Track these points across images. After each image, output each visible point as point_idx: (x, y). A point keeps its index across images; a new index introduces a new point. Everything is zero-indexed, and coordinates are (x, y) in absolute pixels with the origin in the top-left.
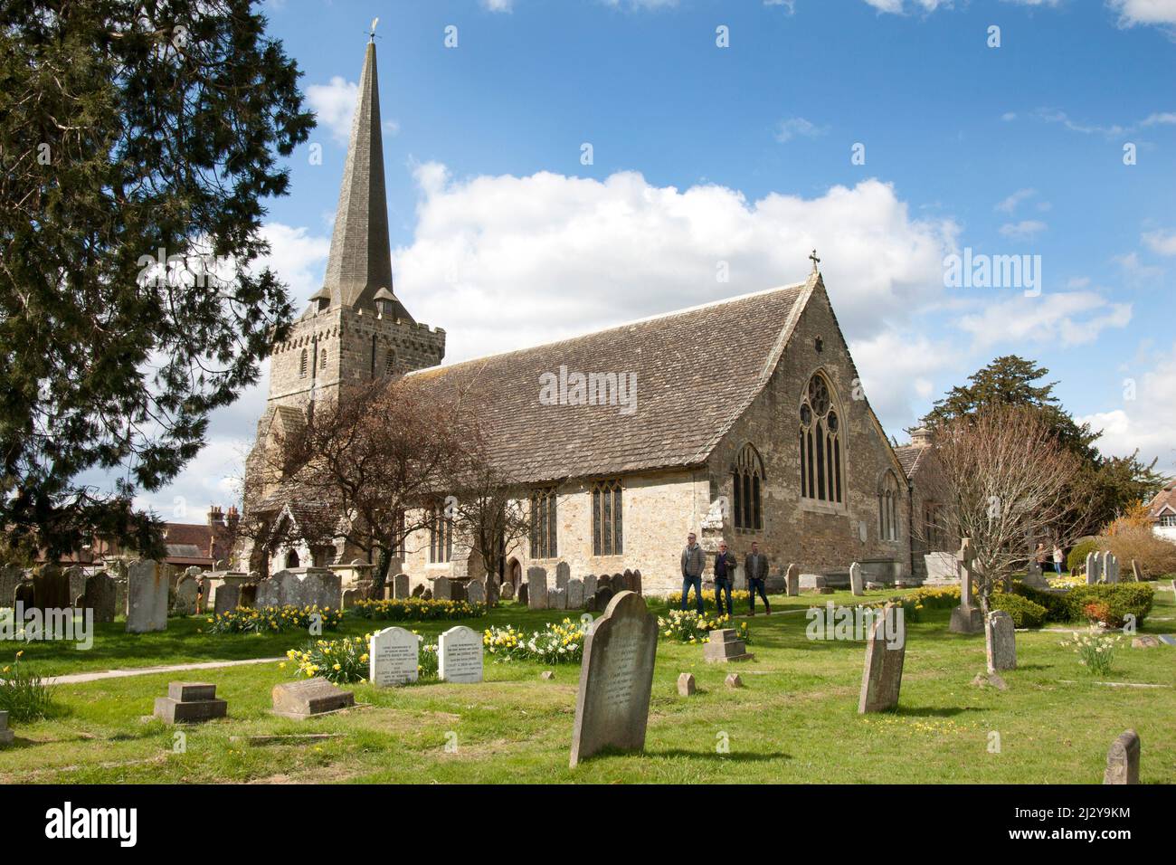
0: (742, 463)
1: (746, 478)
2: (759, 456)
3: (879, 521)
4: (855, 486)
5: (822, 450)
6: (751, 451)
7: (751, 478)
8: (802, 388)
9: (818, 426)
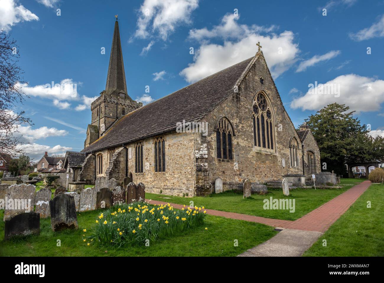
0: (221, 127)
1: (224, 134)
2: (231, 124)
3: (290, 158)
4: (279, 143)
5: (264, 126)
6: (226, 121)
7: (227, 134)
8: (254, 97)
9: (262, 115)
